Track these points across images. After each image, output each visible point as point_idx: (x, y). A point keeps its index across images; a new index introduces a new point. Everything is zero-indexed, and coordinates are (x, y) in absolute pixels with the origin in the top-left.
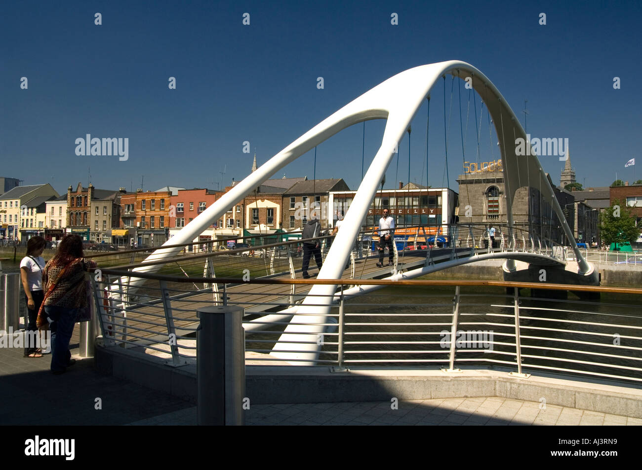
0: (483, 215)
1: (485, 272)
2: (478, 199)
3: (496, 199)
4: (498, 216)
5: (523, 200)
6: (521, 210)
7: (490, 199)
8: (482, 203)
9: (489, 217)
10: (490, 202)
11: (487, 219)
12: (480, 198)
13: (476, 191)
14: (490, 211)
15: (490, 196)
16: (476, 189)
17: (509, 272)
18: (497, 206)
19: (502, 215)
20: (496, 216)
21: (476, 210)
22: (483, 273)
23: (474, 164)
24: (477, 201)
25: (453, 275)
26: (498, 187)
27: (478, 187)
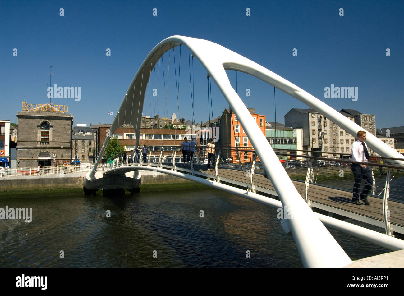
0: (38, 142)
1: (69, 181)
2: (33, 130)
3: (47, 130)
4: (49, 142)
5: (67, 132)
6: (65, 139)
7: (43, 130)
8: (37, 133)
9: (42, 143)
10: (42, 132)
11: (40, 144)
12: (35, 129)
13: (32, 124)
14: (42, 139)
15: (42, 129)
16: (32, 122)
17: (92, 180)
18: (48, 136)
19: (52, 142)
20: (47, 142)
21: (32, 138)
22: (68, 183)
23: (31, 104)
24: (32, 131)
25: (44, 186)
26: (49, 122)
27: (34, 121)
